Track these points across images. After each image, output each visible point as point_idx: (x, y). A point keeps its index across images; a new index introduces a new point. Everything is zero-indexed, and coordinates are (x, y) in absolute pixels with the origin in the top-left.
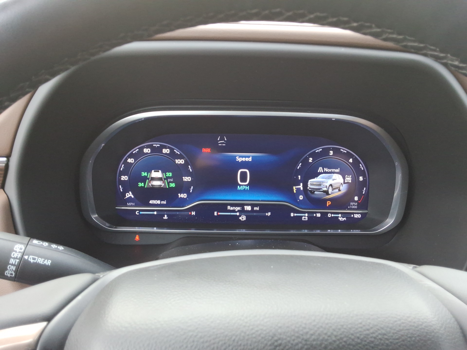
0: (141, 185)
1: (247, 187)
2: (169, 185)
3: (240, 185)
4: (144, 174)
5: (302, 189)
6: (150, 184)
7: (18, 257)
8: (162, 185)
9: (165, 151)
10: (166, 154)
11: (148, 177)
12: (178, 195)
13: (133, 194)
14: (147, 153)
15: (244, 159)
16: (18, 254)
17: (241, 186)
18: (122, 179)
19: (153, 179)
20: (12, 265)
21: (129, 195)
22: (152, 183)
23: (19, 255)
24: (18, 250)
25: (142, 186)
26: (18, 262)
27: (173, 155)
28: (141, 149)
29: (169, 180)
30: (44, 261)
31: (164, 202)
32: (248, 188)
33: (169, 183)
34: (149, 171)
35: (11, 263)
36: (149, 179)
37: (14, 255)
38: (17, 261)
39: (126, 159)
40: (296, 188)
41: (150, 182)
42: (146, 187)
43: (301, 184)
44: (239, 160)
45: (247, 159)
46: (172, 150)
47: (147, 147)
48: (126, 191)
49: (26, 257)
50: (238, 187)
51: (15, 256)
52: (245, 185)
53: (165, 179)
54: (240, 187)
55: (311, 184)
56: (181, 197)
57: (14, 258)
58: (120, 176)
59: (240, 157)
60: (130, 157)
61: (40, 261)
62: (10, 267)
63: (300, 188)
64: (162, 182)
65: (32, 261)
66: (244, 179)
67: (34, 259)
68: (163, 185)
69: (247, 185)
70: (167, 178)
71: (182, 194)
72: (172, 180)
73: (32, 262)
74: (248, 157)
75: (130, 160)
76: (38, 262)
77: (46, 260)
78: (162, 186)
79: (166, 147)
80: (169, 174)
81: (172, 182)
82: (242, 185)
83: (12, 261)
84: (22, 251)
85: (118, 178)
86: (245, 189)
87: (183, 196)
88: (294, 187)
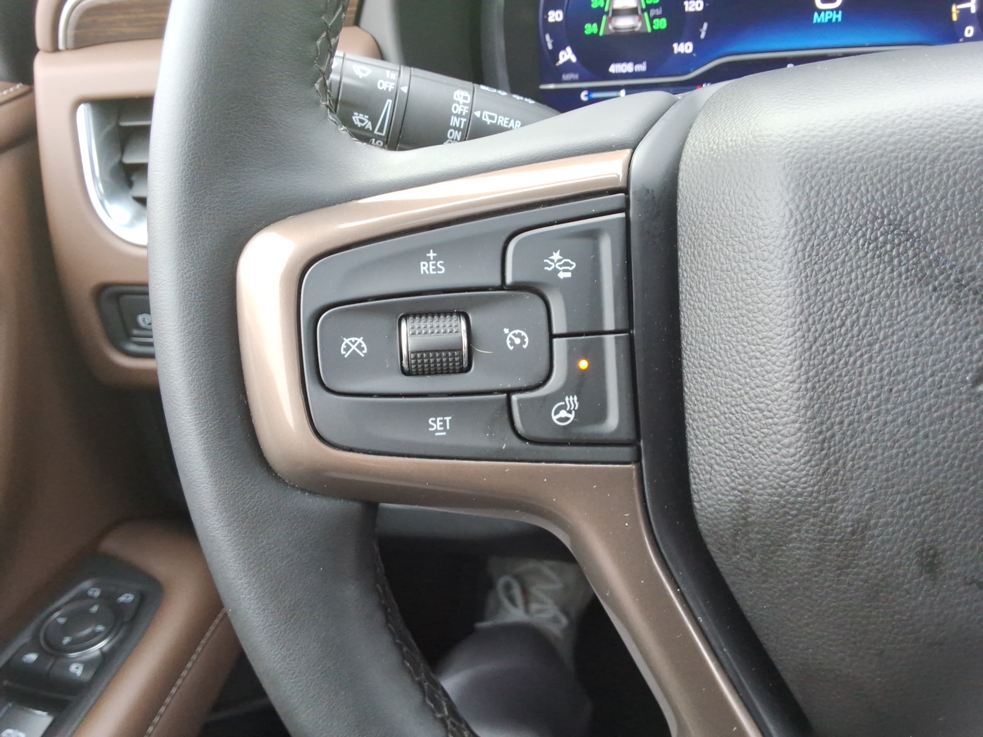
0: (590, 29)
1: (837, 13)
2: (652, 25)
3: (820, 11)
4: (597, 3)
5: (974, 11)
6: (610, 27)
7: (464, 114)
8: (636, 27)
11: (606, 9)
12: (673, 49)
13: (575, 52)
16: (463, 108)
17: (823, 14)
18: (551, 20)
19: (617, 13)
20: (455, 128)
21: (567, 55)
22: (615, 22)
23: (465, 111)
24: (461, 101)
25: (592, 34)
26: (465, 122)
29: (653, 12)
30: (509, 121)
31: (642, 67)
32: (839, 16)
33: (651, 20)
35: (454, 125)
36: (607, 13)
37: (455, 109)
38: (464, 120)
40: (957, 9)
41: (609, 21)
42: (601, 33)
48: (559, 47)
49: (477, 114)
50: (816, 14)
51: (459, 111)
52: (832, 10)
53: (643, 11)
54: (819, 15)
56: (679, 53)
57: (458, 116)
58: (546, 13)
61: (502, 121)
62: (451, 134)
63: (968, 9)
64: (637, 18)
65: (489, 121)
67: (491, 118)
68: (640, 25)
69: (837, 10)
70: (649, 8)
71: (682, 45)
72: (659, 12)
73: (489, 123)
76: (498, 124)
77: (512, 121)
78: (637, 30)
81: (660, 17)
82: (825, 11)
83: (454, 121)
84: (468, 101)
85: (543, 16)
86: (830, 20)
87: (684, 48)
88: (954, 8)
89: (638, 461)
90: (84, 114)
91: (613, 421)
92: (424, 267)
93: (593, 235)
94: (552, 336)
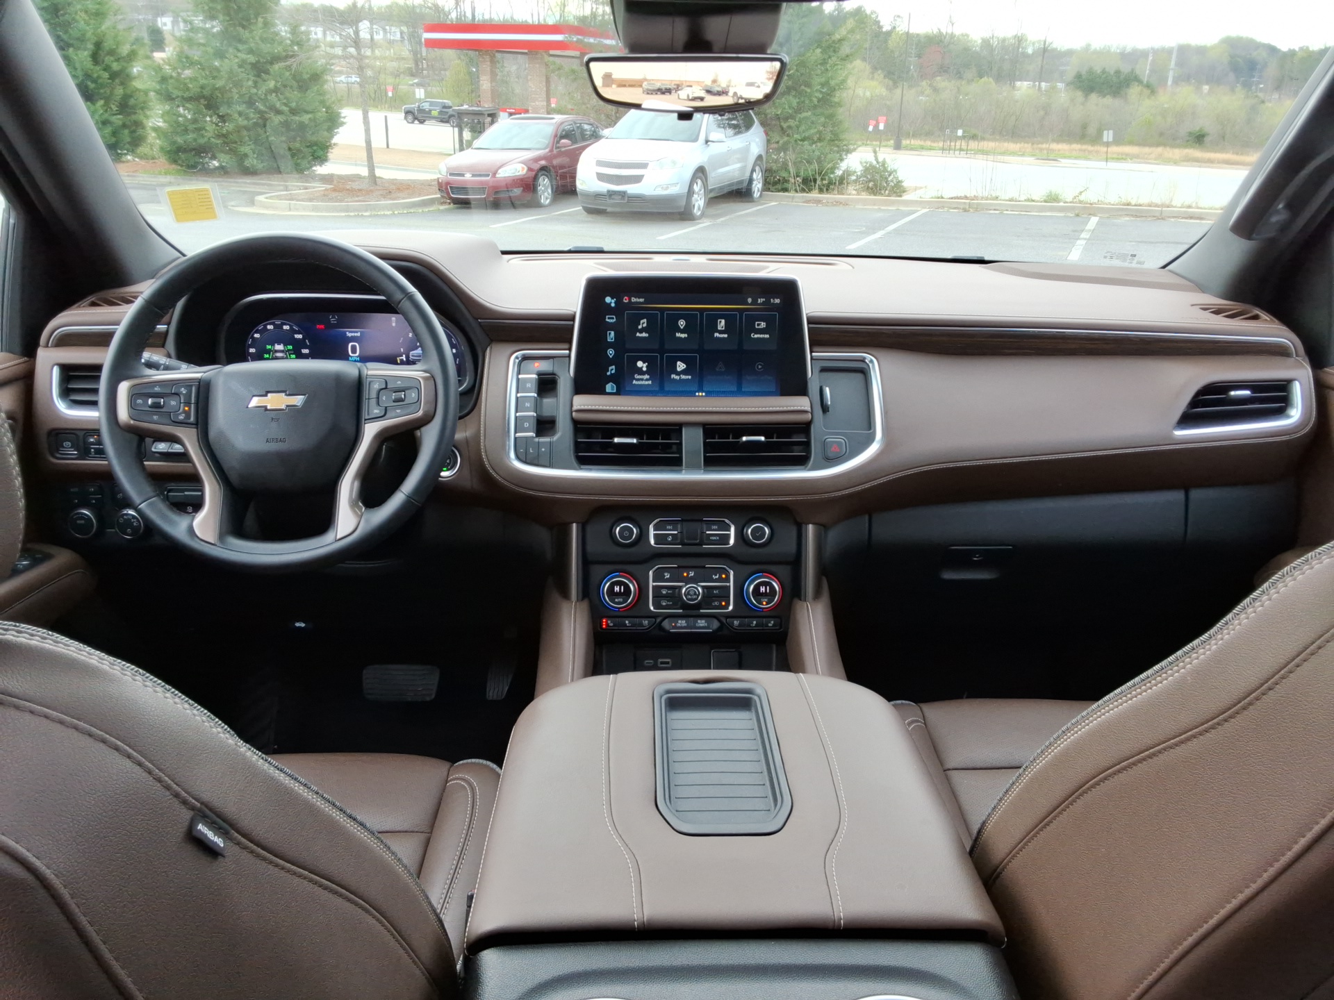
0: (266, 356)
2: (290, 356)
3: (351, 357)
4: (269, 347)
5: (405, 359)
9: (286, 327)
10: (286, 330)
14: (270, 330)
15: (353, 334)
18: (250, 351)
19: (276, 351)
22: (276, 354)
27: (293, 331)
28: (265, 326)
29: (290, 352)
32: (359, 359)
34: (273, 345)
36: (273, 351)
39: (253, 334)
42: (270, 358)
43: (404, 356)
44: (349, 335)
45: (356, 334)
46: (291, 326)
47: (270, 324)
53: (286, 351)
55: (413, 356)
58: (249, 349)
59: (350, 332)
60: (256, 332)
64: (284, 353)
66: (354, 350)
68: (285, 356)
69: (357, 357)
70: (289, 350)
74: (357, 332)
75: (257, 336)
79: (286, 324)
80: (290, 347)
86: (355, 360)
88: (398, 359)
89: (197, 428)
90: (56, 371)
91: (192, 419)
92: (156, 389)
93: (191, 386)
94: (181, 403)
